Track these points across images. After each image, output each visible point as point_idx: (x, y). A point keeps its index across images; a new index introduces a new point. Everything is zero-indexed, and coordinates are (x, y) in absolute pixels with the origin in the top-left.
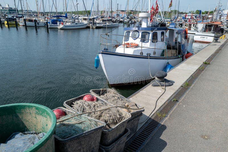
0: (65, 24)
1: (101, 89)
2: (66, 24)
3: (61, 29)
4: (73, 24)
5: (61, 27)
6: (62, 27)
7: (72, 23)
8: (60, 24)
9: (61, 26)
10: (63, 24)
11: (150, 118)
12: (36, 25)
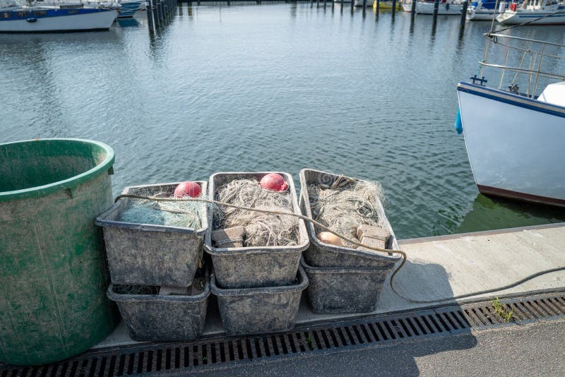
0: (521, 9)
1: (341, 176)
2: (525, 7)
3: (507, 24)
4: (548, 10)
5: (506, 18)
6: (510, 16)
7: (547, 5)
8: (507, 7)
9: (510, 14)
10: (514, 8)
11: (457, 304)
12: (436, 11)
